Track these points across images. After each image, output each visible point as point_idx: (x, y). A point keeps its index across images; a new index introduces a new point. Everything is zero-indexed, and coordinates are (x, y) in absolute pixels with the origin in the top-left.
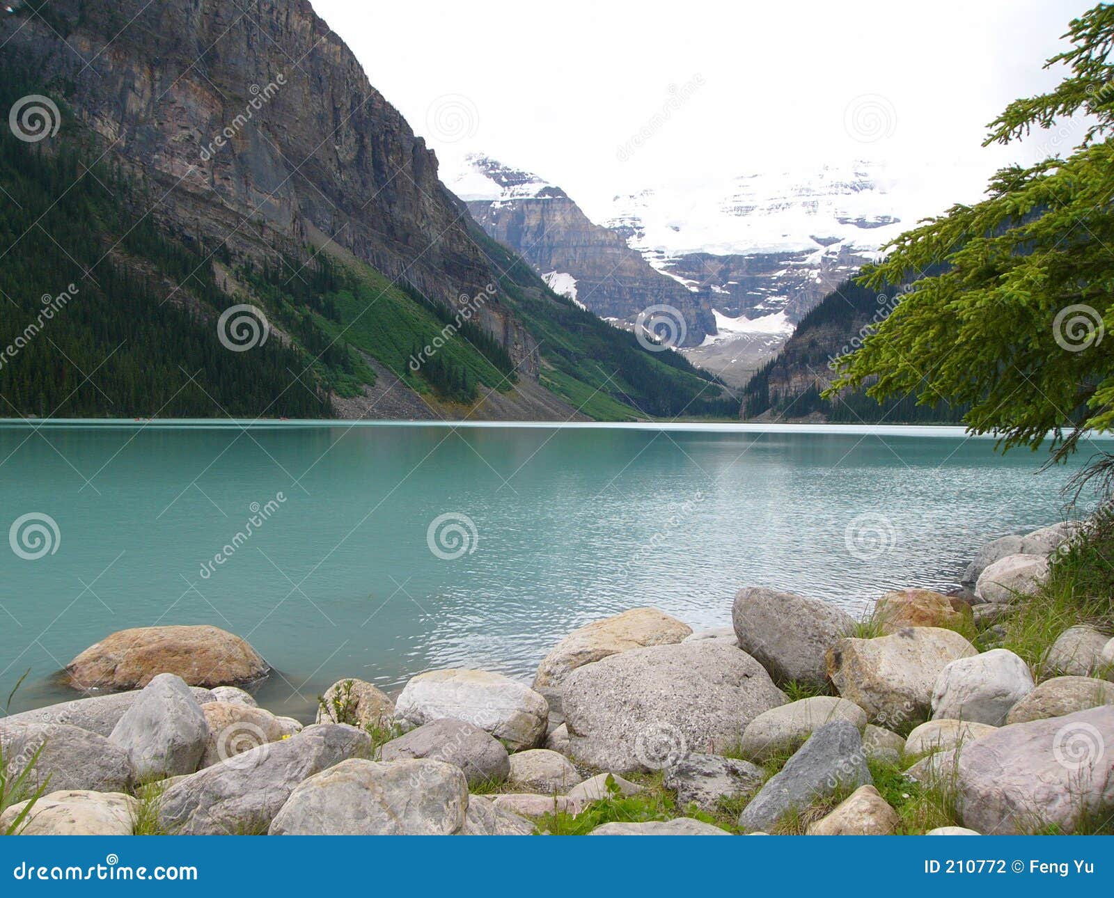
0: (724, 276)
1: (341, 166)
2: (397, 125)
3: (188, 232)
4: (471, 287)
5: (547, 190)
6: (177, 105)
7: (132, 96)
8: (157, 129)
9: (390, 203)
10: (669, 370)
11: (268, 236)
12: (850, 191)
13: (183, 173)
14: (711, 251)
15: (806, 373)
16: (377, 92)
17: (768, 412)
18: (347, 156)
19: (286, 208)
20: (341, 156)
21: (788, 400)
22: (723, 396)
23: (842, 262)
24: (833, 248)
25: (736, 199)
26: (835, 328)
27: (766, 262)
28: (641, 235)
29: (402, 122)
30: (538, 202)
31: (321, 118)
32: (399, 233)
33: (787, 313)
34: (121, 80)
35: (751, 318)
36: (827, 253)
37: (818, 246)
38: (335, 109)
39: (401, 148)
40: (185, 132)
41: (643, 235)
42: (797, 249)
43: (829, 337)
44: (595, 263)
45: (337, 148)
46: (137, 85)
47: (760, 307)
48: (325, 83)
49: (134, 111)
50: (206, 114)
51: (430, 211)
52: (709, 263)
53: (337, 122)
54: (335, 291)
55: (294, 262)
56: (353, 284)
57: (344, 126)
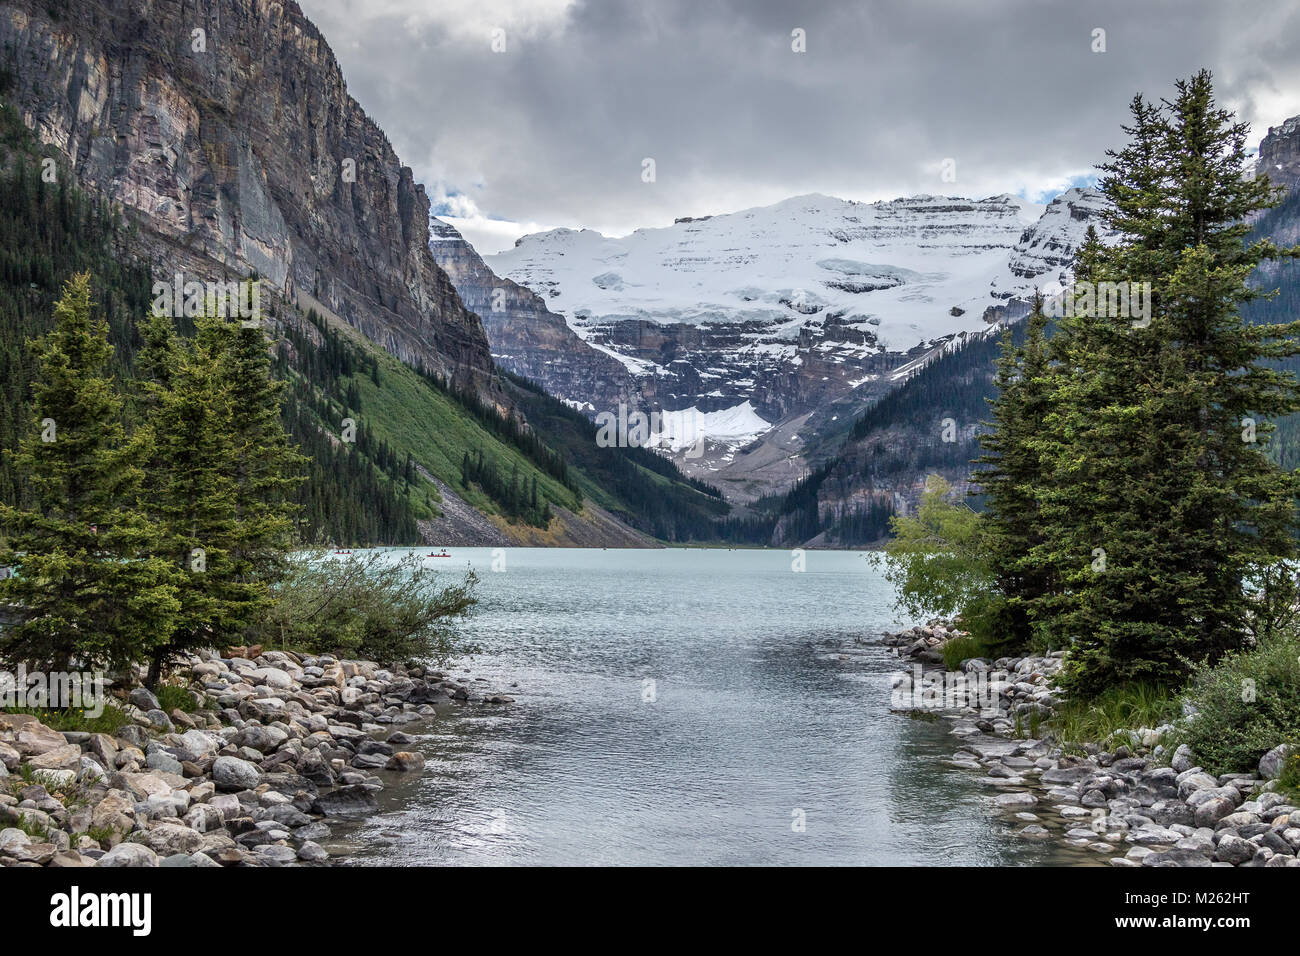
0: (669, 352)
1: (317, 204)
2: (381, 150)
4: (469, 370)
6: (145, 113)
7: (84, 96)
8: (116, 144)
9: (374, 255)
10: (660, 479)
12: (836, 241)
13: (152, 207)
15: (870, 488)
16: (357, 104)
17: (820, 537)
18: (323, 190)
19: (280, 260)
20: (317, 190)
23: (829, 336)
24: (814, 318)
25: (683, 247)
26: (910, 428)
27: (726, 334)
29: (387, 147)
31: (294, 137)
32: (386, 296)
34: (70, 72)
35: (705, 411)
36: (808, 324)
37: (791, 313)
38: (311, 125)
39: (387, 182)
40: (156, 151)
41: (557, 294)
42: (764, 318)
43: (901, 441)
44: (500, 330)
45: (313, 178)
46: (91, 81)
47: (718, 395)
48: (298, 90)
49: (87, 117)
50: (181, 128)
51: (420, 267)
52: (648, 334)
53: (312, 142)
54: (349, 374)
55: (293, 334)
56: (369, 365)
57: (321, 148)
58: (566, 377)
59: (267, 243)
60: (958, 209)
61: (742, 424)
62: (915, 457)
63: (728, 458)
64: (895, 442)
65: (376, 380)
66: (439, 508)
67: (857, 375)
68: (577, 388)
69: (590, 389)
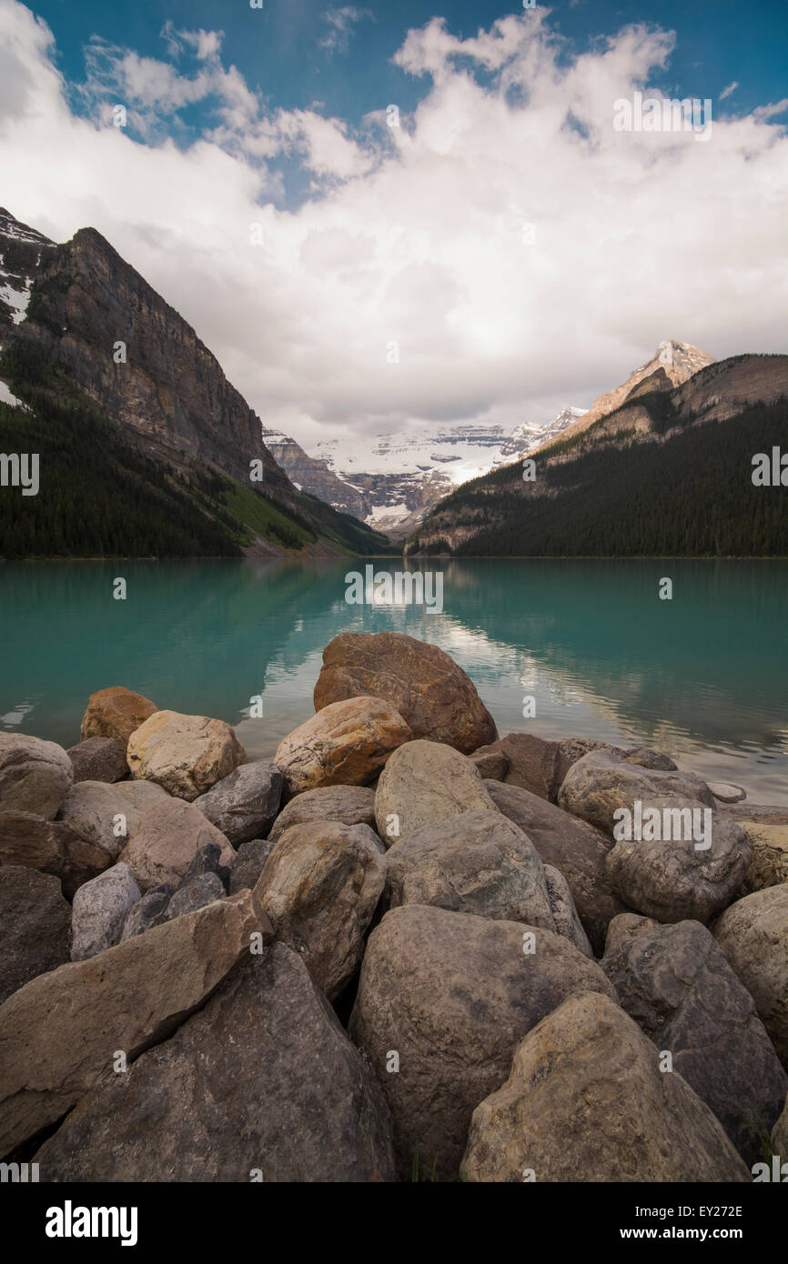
0: (374, 485)
1: (214, 424)
2: (241, 402)
3: (148, 457)
5: (287, 440)
7: (104, 376)
8: (120, 397)
10: (363, 532)
11: (187, 460)
12: (436, 443)
13: (138, 423)
14: (368, 473)
16: (230, 384)
18: (217, 418)
19: (193, 445)
20: (214, 418)
21: (430, 546)
22: (391, 545)
23: (433, 479)
24: (428, 471)
25: (380, 446)
27: (394, 479)
28: (332, 464)
29: (243, 401)
30: (281, 445)
31: (203, 396)
33: (406, 504)
34: (97, 367)
35: (387, 507)
36: (426, 474)
37: (420, 470)
38: (210, 392)
39: (244, 416)
40: (136, 399)
41: (334, 464)
42: (410, 472)
44: (311, 478)
45: (212, 413)
46: (107, 370)
47: (393, 501)
48: (204, 377)
49: (106, 385)
50: (147, 389)
51: (259, 450)
52: (367, 478)
53: (211, 399)
54: (223, 491)
55: (200, 476)
56: (231, 487)
57: (215, 401)
58: (336, 495)
59: (189, 439)
60: (482, 430)
61: (400, 512)
62: (455, 522)
63: (395, 524)
64: (448, 516)
65: (235, 493)
66: (254, 543)
67: (443, 493)
68: (340, 499)
69: (345, 499)
